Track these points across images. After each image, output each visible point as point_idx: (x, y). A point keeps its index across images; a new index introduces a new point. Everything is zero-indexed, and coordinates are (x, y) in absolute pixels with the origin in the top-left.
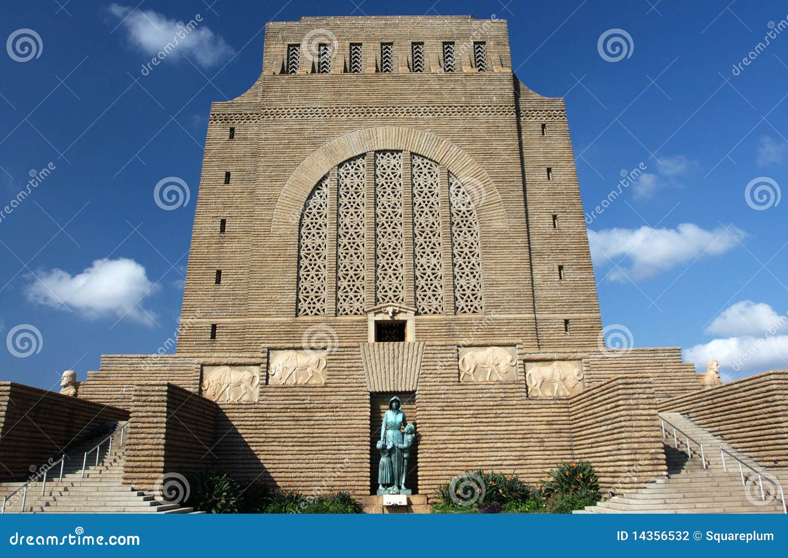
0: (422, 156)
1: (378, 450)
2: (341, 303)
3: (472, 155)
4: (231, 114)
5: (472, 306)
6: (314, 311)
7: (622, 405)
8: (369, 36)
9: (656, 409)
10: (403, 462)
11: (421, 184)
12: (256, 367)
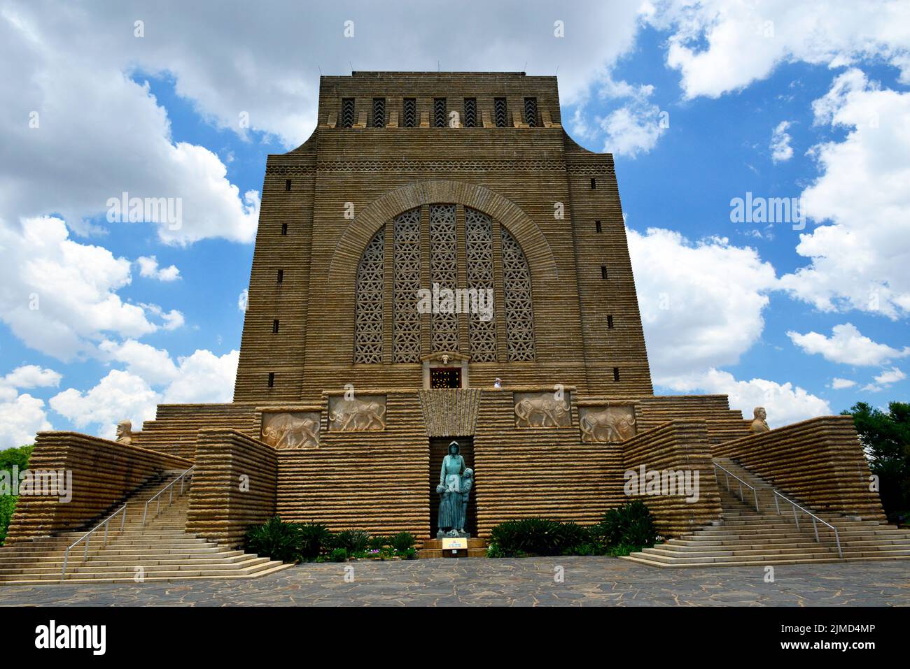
0: (475, 209)
1: (438, 495)
2: (397, 352)
3: (523, 208)
4: (287, 166)
5: (524, 354)
6: (371, 359)
7: (677, 449)
8: (422, 91)
9: (711, 453)
10: (462, 506)
11: (475, 236)
12: (317, 414)
